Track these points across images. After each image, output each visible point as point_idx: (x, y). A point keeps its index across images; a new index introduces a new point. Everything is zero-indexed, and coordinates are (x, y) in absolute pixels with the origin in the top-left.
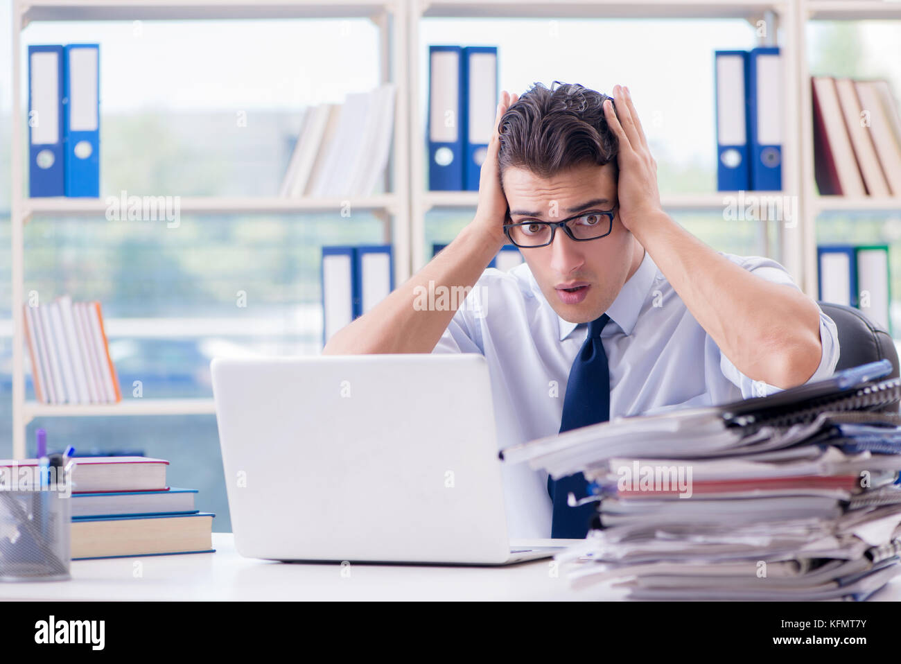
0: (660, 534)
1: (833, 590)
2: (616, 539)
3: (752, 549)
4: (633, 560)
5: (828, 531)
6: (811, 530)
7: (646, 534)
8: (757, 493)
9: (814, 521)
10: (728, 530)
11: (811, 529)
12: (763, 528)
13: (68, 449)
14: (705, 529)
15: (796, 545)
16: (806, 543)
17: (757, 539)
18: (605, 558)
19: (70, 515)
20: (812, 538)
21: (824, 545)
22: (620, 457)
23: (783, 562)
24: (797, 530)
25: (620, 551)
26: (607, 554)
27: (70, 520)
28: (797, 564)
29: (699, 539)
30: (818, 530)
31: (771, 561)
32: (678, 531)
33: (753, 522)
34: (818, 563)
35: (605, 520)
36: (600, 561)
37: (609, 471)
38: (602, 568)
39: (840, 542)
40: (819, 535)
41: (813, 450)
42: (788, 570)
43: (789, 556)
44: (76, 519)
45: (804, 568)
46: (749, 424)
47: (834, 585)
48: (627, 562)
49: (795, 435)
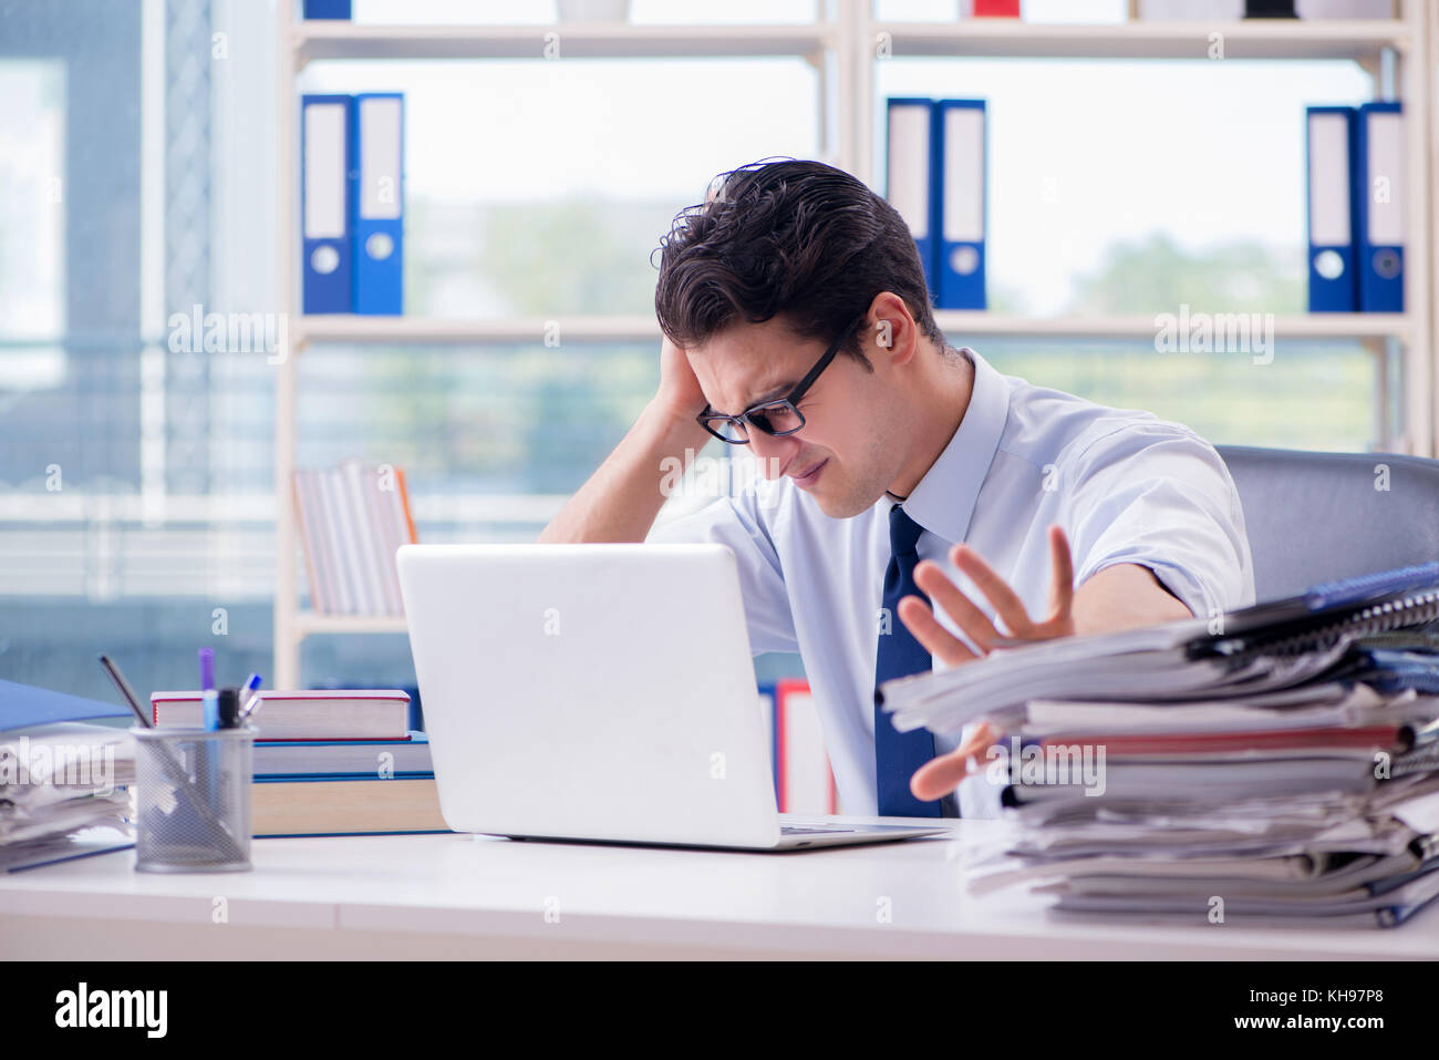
0: (1103, 814)
1: (1361, 900)
2: (1038, 821)
3: (1241, 837)
4: (1062, 853)
5: (1355, 812)
6: (1330, 810)
7: (1081, 814)
8: (1251, 754)
9: (1334, 796)
10: (1205, 809)
11: (1329, 808)
12: (1257, 806)
13: (251, 678)
14: (1171, 807)
15: (1307, 832)
16: (1321, 829)
17: (1248, 823)
18: (1021, 849)
19: (251, 772)
20: (1330, 821)
21: (1349, 832)
22: (1042, 699)
23: (1287, 858)
24: (1310, 810)
25: (1044, 839)
26: (1024, 844)
27: (251, 780)
28: (1307, 861)
29: (1162, 822)
30: (1340, 809)
31: (1268, 856)
32: (1130, 810)
33: (1241, 797)
34: (1340, 860)
35: (1021, 793)
36: (1012, 854)
37: (1026, 721)
38: (1016, 864)
39: (1372, 828)
40: (1343, 818)
41: (1332, 690)
42: (1295, 868)
43: (1297, 849)
44: (259, 778)
45: (1318, 868)
46: (1236, 652)
47: (1362, 894)
48: (1052, 855)
49: (1307, 668)
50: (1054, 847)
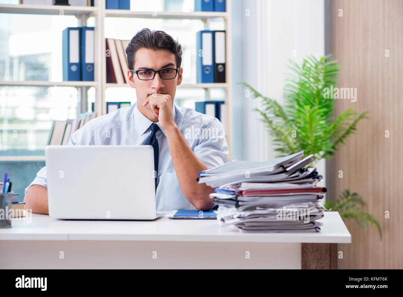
0: (258, 208)
1: (312, 226)
2: (241, 210)
5: (315, 207)
6: (310, 206)
7: (253, 208)
8: (291, 194)
9: (311, 203)
12: (293, 206)
14: (273, 206)
18: (240, 216)
24: (305, 206)
25: (246, 214)
26: (241, 215)
29: (272, 209)
30: (312, 206)
32: (264, 207)
33: (290, 203)
35: (240, 203)
37: (240, 187)
39: (319, 210)
41: (311, 180)
47: (312, 224)
48: (248, 217)
49: (306, 174)
50: (249, 216)
